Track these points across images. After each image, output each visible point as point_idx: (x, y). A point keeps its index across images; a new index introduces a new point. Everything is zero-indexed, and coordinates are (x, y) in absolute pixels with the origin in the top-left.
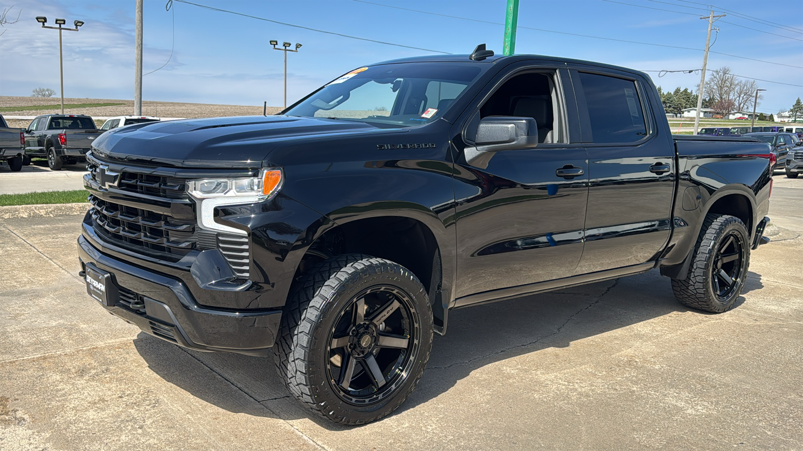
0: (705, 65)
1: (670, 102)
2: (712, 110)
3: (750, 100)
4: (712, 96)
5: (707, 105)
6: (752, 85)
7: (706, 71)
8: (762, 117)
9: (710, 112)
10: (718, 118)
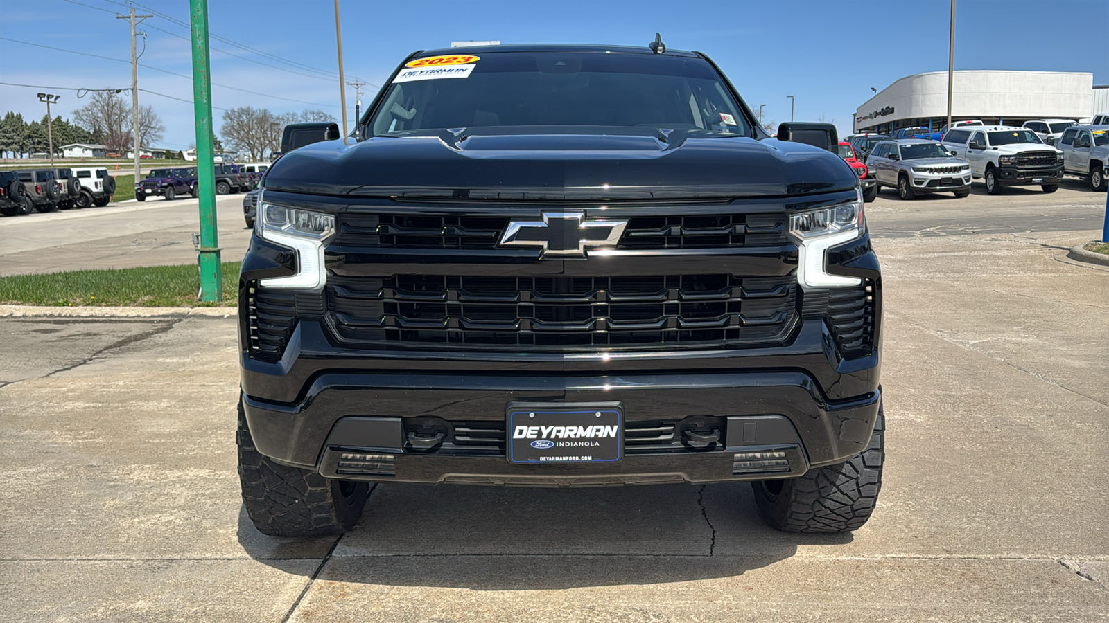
0: (135, 83)
1: (38, 136)
2: (105, 147)
3: (149, 133)
4: (97, 128)
5: (93, 140)
6: (148, 113)
7: (138, 91)
8: (169, 155)
9: (101, 150)
10: (114, 158)
